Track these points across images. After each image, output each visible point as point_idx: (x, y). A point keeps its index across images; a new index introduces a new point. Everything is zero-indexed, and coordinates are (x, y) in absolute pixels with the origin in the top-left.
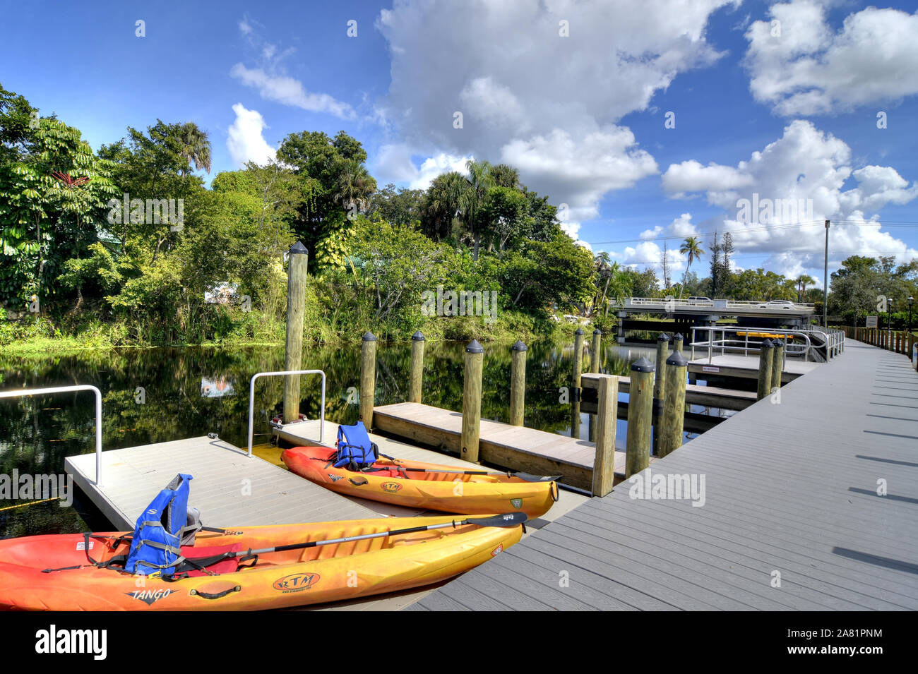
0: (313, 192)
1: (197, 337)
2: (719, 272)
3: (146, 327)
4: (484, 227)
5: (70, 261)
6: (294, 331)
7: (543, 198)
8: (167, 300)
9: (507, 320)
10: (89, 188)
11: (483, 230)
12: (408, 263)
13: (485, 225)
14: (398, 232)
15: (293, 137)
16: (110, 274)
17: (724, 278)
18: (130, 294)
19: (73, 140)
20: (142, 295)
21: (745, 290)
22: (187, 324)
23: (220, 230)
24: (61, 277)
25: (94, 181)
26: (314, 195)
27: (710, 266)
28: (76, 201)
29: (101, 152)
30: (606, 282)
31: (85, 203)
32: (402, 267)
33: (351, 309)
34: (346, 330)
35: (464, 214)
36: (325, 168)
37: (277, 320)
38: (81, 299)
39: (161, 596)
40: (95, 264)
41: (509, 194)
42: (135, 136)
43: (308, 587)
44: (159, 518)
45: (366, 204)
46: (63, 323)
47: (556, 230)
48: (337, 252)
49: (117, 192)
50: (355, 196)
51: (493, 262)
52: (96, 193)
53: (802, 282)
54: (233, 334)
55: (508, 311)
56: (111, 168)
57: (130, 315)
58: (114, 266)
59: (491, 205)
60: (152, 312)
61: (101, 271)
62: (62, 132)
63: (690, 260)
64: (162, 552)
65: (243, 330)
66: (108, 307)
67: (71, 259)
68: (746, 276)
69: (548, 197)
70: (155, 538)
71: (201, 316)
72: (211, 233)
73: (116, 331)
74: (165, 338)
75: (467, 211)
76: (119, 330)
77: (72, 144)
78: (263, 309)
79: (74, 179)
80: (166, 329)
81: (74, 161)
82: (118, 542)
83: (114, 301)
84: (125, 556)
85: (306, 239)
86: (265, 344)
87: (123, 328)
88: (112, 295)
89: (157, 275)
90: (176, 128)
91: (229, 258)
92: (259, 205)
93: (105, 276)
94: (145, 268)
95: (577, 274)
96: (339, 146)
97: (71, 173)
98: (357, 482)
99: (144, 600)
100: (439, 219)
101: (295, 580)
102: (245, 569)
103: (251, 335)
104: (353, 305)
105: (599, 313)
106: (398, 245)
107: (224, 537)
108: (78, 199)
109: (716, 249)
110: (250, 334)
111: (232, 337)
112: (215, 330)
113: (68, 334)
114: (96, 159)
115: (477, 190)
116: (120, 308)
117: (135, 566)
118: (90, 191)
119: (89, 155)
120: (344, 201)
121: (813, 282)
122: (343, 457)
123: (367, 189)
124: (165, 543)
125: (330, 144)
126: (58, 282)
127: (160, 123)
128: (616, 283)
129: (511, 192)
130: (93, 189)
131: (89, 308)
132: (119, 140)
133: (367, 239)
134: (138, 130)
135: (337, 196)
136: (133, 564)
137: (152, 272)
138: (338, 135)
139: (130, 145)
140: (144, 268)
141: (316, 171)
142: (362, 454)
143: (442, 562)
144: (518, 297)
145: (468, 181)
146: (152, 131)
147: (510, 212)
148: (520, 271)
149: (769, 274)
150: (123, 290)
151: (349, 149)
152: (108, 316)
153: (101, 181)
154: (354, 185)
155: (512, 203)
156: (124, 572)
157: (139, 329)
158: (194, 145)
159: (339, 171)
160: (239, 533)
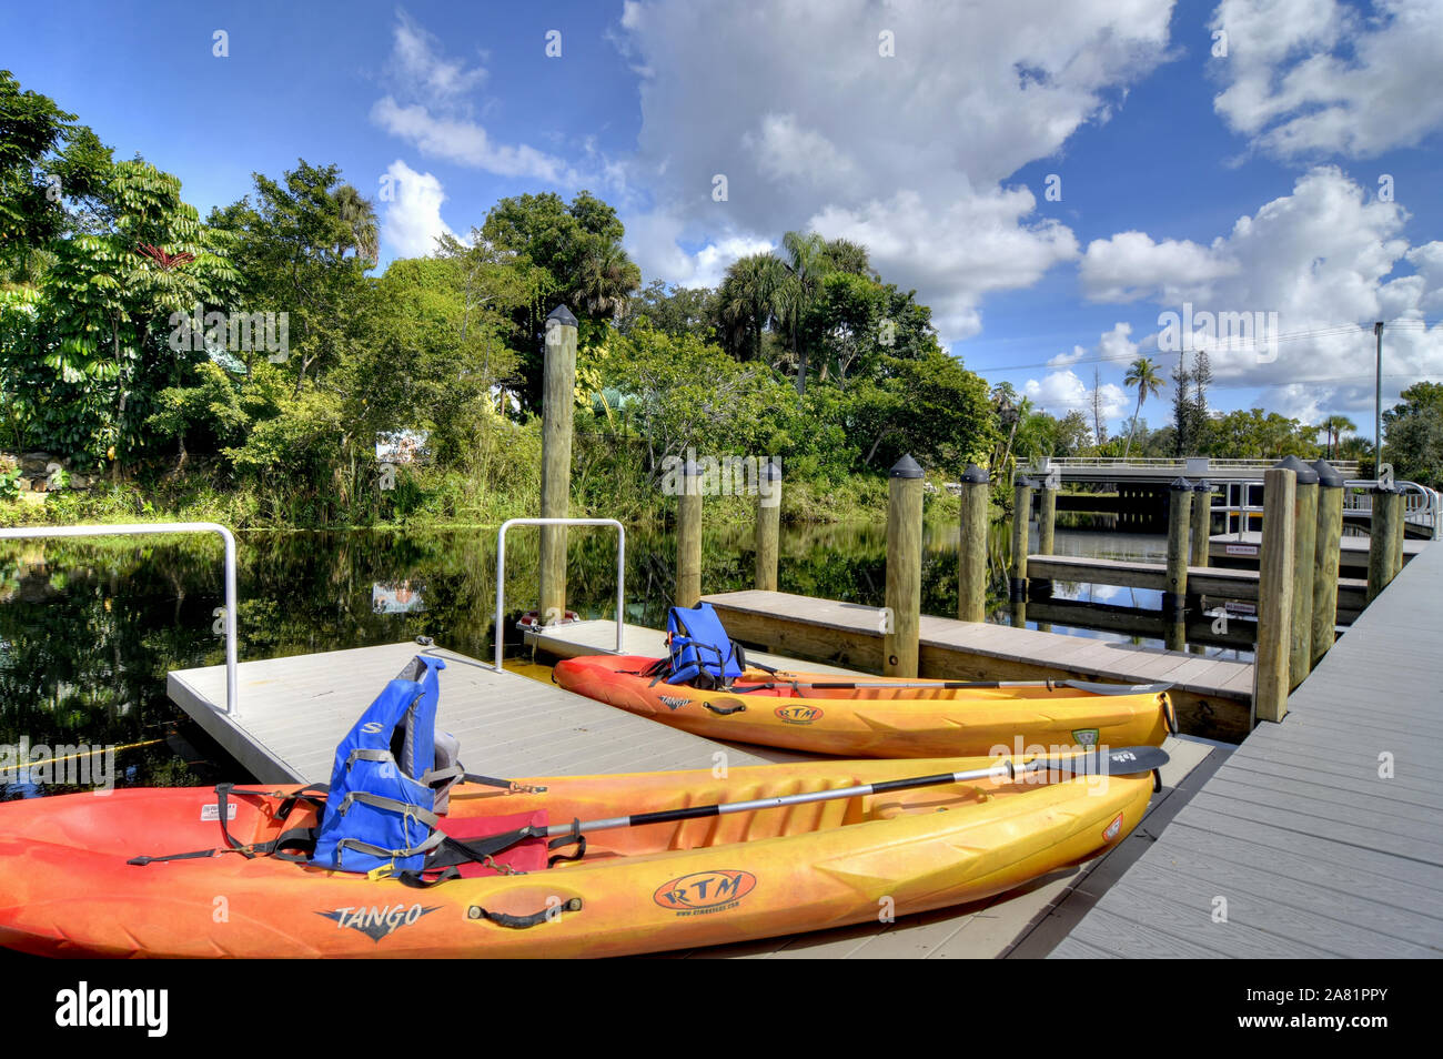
0: (540, 289)
1: (366, 514)
2: (1188, 415)
3: (286, 499)
4: (815, 340)
5: (168, 391)
6: (556, 463)
7: (907, 294)
8: (318, 456)
9: (855, 489)
10: (194, 273)
11: (814, 344)
12: (699, 393)
13: (817, 336)
14: (680, 345)
15: (507, 205)
16: (230, 412)
17: (1197, 426)
18: (262, 445)
19: (167, 194)
20: (279, 447)
21: (1233, 445)
22: (349, 494)
23: (403, 338)
24: (152, 418)
25: (202, 261)
26: (543, 293)
27: (1174, 406)
28: (175, 290)
29: (213, 220)
30: (1011, 429)
31: (189, 294)
32: (691, 399)
33: (606, 473)
34: (599, 506)
35: (782, 319)
36: (560, 250)
37: (491, 489)
38: (184, 455)
39: (402, 921)
40: (206, 396)
41: (856, 286)
42: (266, 188)
43: (732, 902)
44: (388, 742)
45: (625, 306)
46: (157, 494)
47: (930, 345)
48: (580, 385)
49: (238, 280)
50: (607, 294)
51: (833, 396)
52: (205, 280)
53: (1334, 428)
54: (422, 510)
55: (858, 475)
56: (227, 242)
57: (260, 480)
58: (235, 400)
59: (827, 303)
60: (295, 475)
61: (215, 407)
62: (151, 181)
63: (1142, 396)
64: (398, 820)
65: (438, 505)
66: (227, 465)
67: (169, 388)
68: (1233, 422)
69: (915, 292)
70: (380, 788)
71: (371, 484)
72: (389, 342)
73: (239, 504)
74: (316, 517)
75: (788, 314)
76: (245, 502)
77: (167, 201)
78: (467, 472)
79: (171, 257)
80: (318, 502)
81: (170, 230)
82: (289, 805)
83: (236, 456)
84: (310, 830)
85: (531, 366)
86: (473, 526)
87: (250, 500)
88: (233, 448)
89: (303, 413)
90: (330, 173)
91: (417, 384)
92: (457, 309)
93: (221, 414)
94: (285, 403)
95: (971, 412)
96: (579, 216)
97: (167, 249)
98: (722, 708)
99: (363, 929)
100: (740, 329)
101: (702, 886)
102: (563, 865)
103: (450, 513)
104: (608, 465)
105: (999, 480)
106: (683, 366)
107: (508, 798)
108: (178, 288)
109: (1182, 380)
110: (447, 511)
111: (421, 514)
112: (393, 504)
113: (165, 512)
114: (204, 228)
115: (802, 280)
116: (245, 466)
117: (336, 852)
118: (197, 278)
119: (194, 220)
120: (589, 301)
121: (1352, 428)
122: (686, 665)
123: (626, 282)
124: (403, 799)
125: (567, 213)
126: (148, 427)
127: (304, 166)
128: (1028, 431)
129: (860, 281)
130: (202, 274)
131: (197, 470)
132: (240, 198)
133: (631, 357)
134: (269, 178)
135: (579, 294)
136: (332, 846)
137: (296, 408)
138: (578, 197)
139: (257, 205)
140: (282, 404)
141: (543, 254)
142: (717, 661)
143: (1013, 849)
144: (872, 453)
145: (788, 267)
146: (292, 179)
147: (858, 315)
148: (875, 409)
149: (1273, 418)
150: (250, 440)
151: (595, 218)
152: (228, 481)
153: (212, 261)
154: (605, 275)
155: (862, 298)
156: (310, 864)
157: (276, 502)
158: (353, 221)
159: (580, 255)
160: (538, 790)
